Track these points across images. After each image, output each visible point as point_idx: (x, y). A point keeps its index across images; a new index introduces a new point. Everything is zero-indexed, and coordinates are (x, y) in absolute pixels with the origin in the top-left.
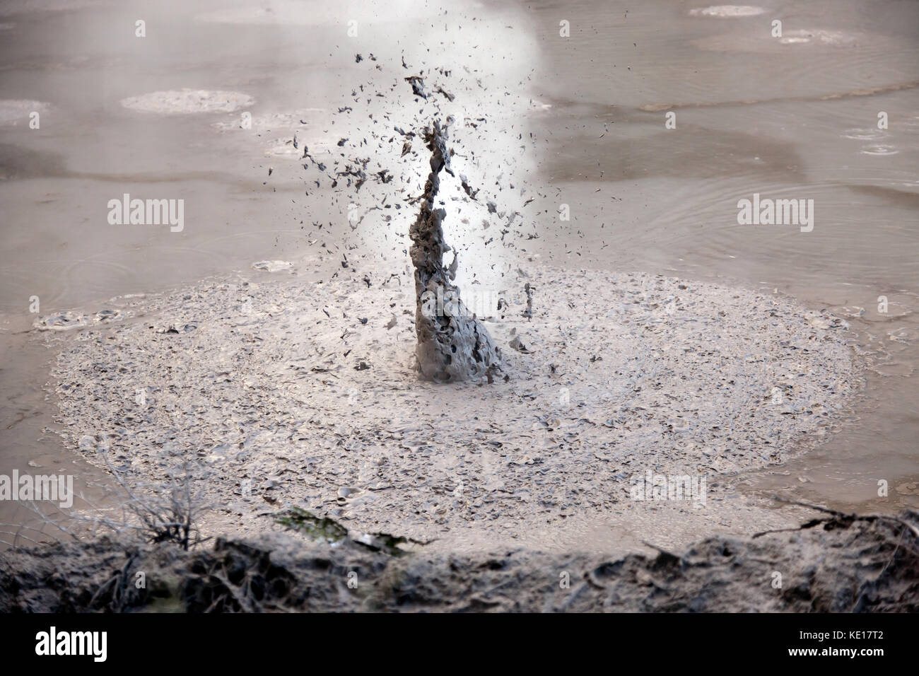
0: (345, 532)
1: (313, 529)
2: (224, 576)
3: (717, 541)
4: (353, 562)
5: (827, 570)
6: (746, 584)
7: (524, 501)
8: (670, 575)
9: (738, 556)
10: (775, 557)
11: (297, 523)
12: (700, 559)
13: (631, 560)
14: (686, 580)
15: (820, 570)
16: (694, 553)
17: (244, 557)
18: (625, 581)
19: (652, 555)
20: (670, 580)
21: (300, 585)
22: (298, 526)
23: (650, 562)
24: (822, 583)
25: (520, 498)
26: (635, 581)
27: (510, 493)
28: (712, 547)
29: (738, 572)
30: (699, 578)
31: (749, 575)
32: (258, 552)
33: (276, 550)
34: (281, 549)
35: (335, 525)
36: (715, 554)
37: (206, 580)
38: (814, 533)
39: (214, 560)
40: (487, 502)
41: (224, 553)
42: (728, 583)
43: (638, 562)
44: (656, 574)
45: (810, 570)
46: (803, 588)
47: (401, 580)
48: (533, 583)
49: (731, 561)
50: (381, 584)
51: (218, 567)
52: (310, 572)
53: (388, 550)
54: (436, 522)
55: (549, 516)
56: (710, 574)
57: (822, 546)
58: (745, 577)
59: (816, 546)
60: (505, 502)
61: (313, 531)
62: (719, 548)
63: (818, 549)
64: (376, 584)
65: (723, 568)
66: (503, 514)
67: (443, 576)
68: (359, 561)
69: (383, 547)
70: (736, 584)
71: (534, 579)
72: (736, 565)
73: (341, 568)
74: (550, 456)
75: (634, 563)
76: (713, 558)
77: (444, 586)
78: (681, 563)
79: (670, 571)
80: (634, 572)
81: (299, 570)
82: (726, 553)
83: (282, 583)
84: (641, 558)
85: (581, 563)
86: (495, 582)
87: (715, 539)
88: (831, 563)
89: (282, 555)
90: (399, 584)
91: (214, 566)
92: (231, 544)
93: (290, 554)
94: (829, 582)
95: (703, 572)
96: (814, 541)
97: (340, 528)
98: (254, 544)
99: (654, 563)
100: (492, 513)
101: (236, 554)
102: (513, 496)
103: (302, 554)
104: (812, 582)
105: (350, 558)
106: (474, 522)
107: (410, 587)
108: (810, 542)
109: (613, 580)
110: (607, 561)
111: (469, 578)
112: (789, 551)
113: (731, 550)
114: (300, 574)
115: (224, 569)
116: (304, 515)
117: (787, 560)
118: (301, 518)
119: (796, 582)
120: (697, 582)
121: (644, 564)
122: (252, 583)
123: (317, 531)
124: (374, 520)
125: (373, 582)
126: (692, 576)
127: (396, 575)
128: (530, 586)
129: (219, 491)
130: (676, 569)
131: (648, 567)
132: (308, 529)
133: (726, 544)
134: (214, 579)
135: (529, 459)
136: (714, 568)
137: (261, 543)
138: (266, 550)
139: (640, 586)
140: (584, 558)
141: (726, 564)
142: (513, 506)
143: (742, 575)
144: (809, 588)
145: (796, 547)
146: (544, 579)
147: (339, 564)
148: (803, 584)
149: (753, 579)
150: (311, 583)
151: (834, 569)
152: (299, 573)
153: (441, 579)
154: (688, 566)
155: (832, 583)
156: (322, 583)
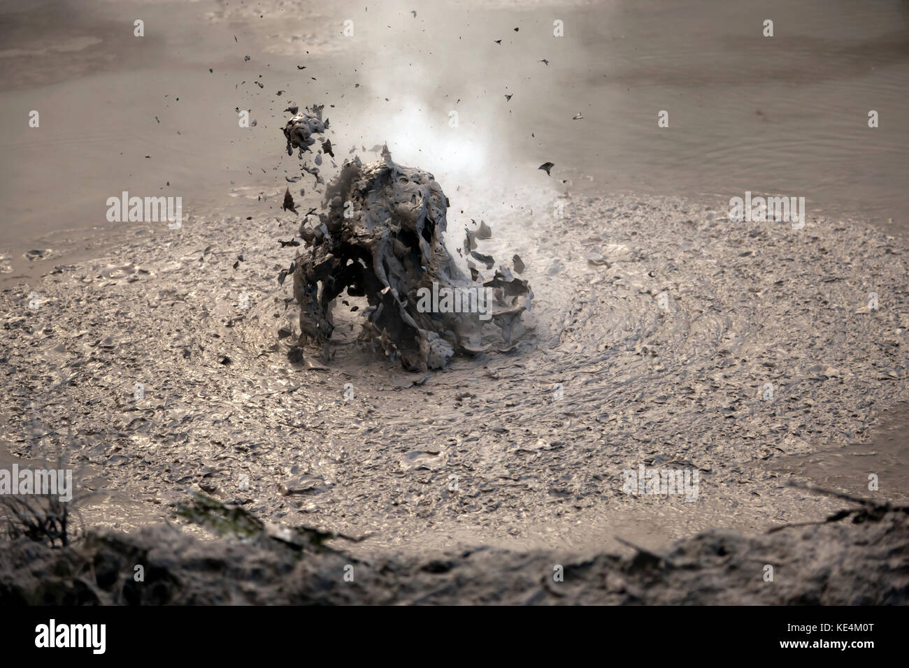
0: (260, 527)
1: (220, 521)
2: (91, 579)
3: (712, 537)
4: (254, 562)
5: (844, 573)
6: (743, 591)
7: (531, 489)
8: (648, 580)
9: (736, 556)
10: (782, 557)
11: (201, 514)
12: (687, 560)
13: (602, 560)
14: (667, 586)
15: (835, 573)
16: (681, 552)
17: (117, 556)
18: (592, 587)
19: (628, 554)
20: (648, 586)
21: (184, 590)
22: (201, 519)
23: (625, 563)
24: (833, 589)
25: (526, 486)
26: (603, 587)
27: (515, 480)
28: (704, 545)
29: (735, 576)
30: (684, 583)
31: (748, 580)
32: (135, 549)
33: (158, 547)
34: (164, 546)
35: (248, 517)
36: (707, 553)
37: (70, 584)
38: (835, 527)
39: (82, 559)
40: (485, 492)
41: (94, 551)
42: (721, 590)
43: (611, 563)
44: (631, 578)
45: (821, 574)
46: (810, 597)
47: (311, 584)
48: (475, 589)
49: (726, 562)
50: (286, 590)
51: (86, 568)
52: (198, 575)
53: (312, 547)
54: (418, 515)
55: (560, 508)
56: (698, 579)
57: (843, 543)
58: (742, 582)
59: (835, 543)
60: (509, 490)
61: (221, 525)
62: (713, 547)
63: (837, 547)
64: (280, 590)
65: (714, 571)
66: (504, 504)
67: (366, 581)
68: (262, 562)
69: (306, 544)
70: (730, 592)
71: (477, 584)
72: (733, 568)
73: (237, 570)
74: (573, 439)
75: (605, 565)
76: (703, 558)
77: (365, 593)
78: (662, 564)
79: (649, 574)
80: (603, 576)
81: (185, 572)
82: (722, 552)
83: (163, 588)
84: (615, 558)
85: (539, 564)
86: (427, 587)
87: (711, 534)
88: (848, 566)
89: (165, 552)
90: (309, 590)
91: (81, 566)
92: (104, 540)
93: (176, 552)
94: (843, 588)
95: (690, 575)
96: (834, 537)
97: (254, 521)
98: (131, 540)
99: (630, 565)
100: (489, 504)
101: (108, 551)
102: (519, 483)
103: (190, 553)
104: (824, 589)
105: (251, 558)
106: (466, 516)
107: (320, 594)
108: (828, 538)
109: (577, 585)
110: (572, 562)
111: (397, 583)
112: (800, 549)
113: (728, 549)
114: (185, 577)
115: (93, 572)
116: (211, 504)
117: (796, 561)
118: (207, 508)
119: (803, 589)
120: (681, 588)
121: (617, 566)
122: (125, 588)
123: (226, 524)
124: (341, 513)
125: (277, 587)
126: (677, 580)
127: (304, 579)
128: (472, 593)
129: (145, 478)
130: (656, 572)
131: (622, 570)
132: (214, 522)
133: (722, 540)
134: (78, 583)
135: (545, 443)
136: (704, 572)
137: (140, 538)
138: (145, 546)
139: (610, 593)
140: (545, 558)
141: (720, 566)
142: (516, 495)
143: (739, 580)
144: (818, 595)
145: (809, 544)
146: (489, 584)
147: (235, 565)
148: (811, 591)
149: (752, 585)
150: (198, 588)
151: (852, 573)
152: (183, 575)
153: (361, 584)
154: (671, 568)
155: (846, 590)
156: (211, 589)
